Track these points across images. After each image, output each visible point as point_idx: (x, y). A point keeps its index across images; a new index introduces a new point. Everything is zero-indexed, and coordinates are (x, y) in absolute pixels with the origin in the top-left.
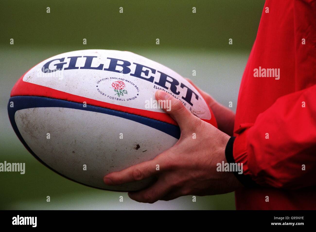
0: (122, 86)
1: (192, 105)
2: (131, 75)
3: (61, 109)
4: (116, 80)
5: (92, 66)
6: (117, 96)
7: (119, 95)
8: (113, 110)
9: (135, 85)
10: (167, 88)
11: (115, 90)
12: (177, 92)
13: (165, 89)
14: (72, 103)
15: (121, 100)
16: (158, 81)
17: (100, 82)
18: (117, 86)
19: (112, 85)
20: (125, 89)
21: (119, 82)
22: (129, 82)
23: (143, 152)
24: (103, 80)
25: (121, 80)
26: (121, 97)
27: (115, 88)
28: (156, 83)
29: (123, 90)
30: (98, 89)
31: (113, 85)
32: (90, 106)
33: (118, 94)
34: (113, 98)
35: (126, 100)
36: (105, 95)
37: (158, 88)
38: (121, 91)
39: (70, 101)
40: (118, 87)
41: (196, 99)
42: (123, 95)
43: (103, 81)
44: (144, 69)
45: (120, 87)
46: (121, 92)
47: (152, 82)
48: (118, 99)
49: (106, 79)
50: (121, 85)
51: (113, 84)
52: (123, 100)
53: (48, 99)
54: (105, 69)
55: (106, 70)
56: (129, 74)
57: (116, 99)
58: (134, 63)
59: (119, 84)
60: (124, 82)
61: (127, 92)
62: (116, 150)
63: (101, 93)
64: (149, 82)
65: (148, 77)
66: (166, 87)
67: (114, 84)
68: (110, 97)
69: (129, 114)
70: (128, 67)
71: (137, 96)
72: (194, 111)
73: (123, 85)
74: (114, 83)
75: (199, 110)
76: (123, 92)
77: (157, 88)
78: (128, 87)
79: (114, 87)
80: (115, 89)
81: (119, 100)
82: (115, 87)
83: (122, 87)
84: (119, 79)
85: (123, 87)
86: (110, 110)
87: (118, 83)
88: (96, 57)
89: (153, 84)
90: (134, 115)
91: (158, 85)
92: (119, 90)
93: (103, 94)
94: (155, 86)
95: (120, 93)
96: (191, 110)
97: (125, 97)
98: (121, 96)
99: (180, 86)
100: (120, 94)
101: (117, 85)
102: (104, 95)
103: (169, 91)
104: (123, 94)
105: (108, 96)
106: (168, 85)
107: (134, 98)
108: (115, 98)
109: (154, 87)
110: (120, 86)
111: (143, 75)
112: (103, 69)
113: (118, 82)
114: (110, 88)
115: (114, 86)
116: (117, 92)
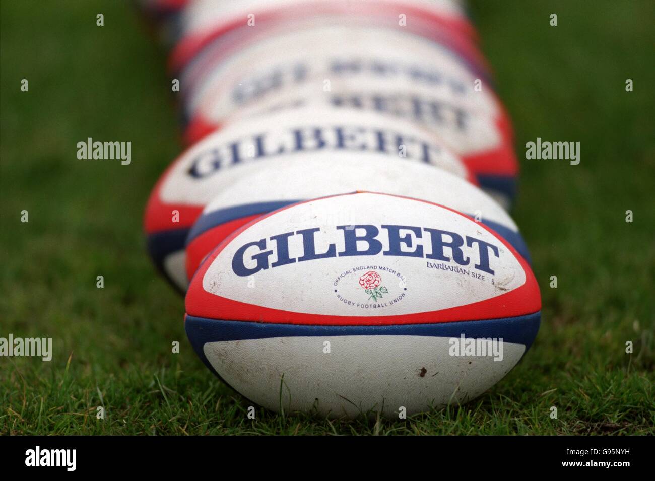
0: (376, 280)
1: (492, 272)
2: (386, 253)
3: (284, 339)
4: (364, 272)
5: (317, 252)
6: (372, 301)
7: (375, 298)
8: (371, 327)
9: (396, 274)
10: (448, 259)
11: (367, 292)
12: (465, 259)
13: (445, 263)
14: (301, 326)
15: (380, 305)
16: (430, 252)
17: (339, 281)
18: (368, 283)
19: (360, 283)
20: (381, 284)
21: (370, 275)
22: (385, 269)
23: (433, 376)
24: (342, 276)
25: (372, 270)
26: (380, 301)
27: (367, 287)
28: (428, 256)
29: (379, 287)
30: (339, 296)
31: (362, 282)
32: (333, 327)
33: (374, 296)
34: (367, 306)
35: (388, 304)
36: (353, 304)
37: (435, 264)
38: (376, 290)
39: (297, 324)
40: (370, 284)
41: (495, 257)
42: (381, 297)
43: (343, 278)
44: (403, 233)
45: (373, 283)
46: (377, 292)
47: (422, 257)
48: (375, 306)
49: (347, 273)
50: (374, 279)
51: (361, 280)
52: (384, 305)
53: (258, 325)
54: (341, 254)
55: (341, 256)
56: (381, 253)
57: (372, 307)
58: (383, 227)
59: (370, 279)
60: (378, 271)
61: (387, 290)
62: (389, 385)
63: (345, 301)
64: (417, 258)
65: (413, 249)
66: (445, 257)
67: (363, 280)
68: (363, 306)
69: (399, 326)
70: (376, 238)
71: (405, 292)
72: (499, 284)
73: (377, 278)
74: (362, 278)
75: (505, 278)
76: (380, 291)
77: (432, 265)
78: (386, 280)
79: (363, 286)
80: (366, 289)
81: (377, 306)
82: (366, 285)
83: (376, 283)
84: (368, 268)
85: (379, 281)
86: (366, 328)
87: (368, 278)
88: (318, 229)
89: (425, 260)
90: (408, 326)
91: (433, 260)
92: (372, 290)
93: (349, 303)
94: (428, 263)
95: (375, 294)
96: (494, 284)
97: (387, 298)
98: (378, 299)
99: (466, 245)
100: (377, 296)
101: (367, 281)
102: (351, 304)
103: (453, 263)
104: (381, 295)
105: (358, 305)
106: (448, 252)
107: (400, 298)
108: (371, 305)
109: (428, 266)
110: (373, 281)
111: (404, 247)
112: (337, 255)
113: (367, 275)
114: (358, 288)
115: (364, 284)
116: (371, 293)
